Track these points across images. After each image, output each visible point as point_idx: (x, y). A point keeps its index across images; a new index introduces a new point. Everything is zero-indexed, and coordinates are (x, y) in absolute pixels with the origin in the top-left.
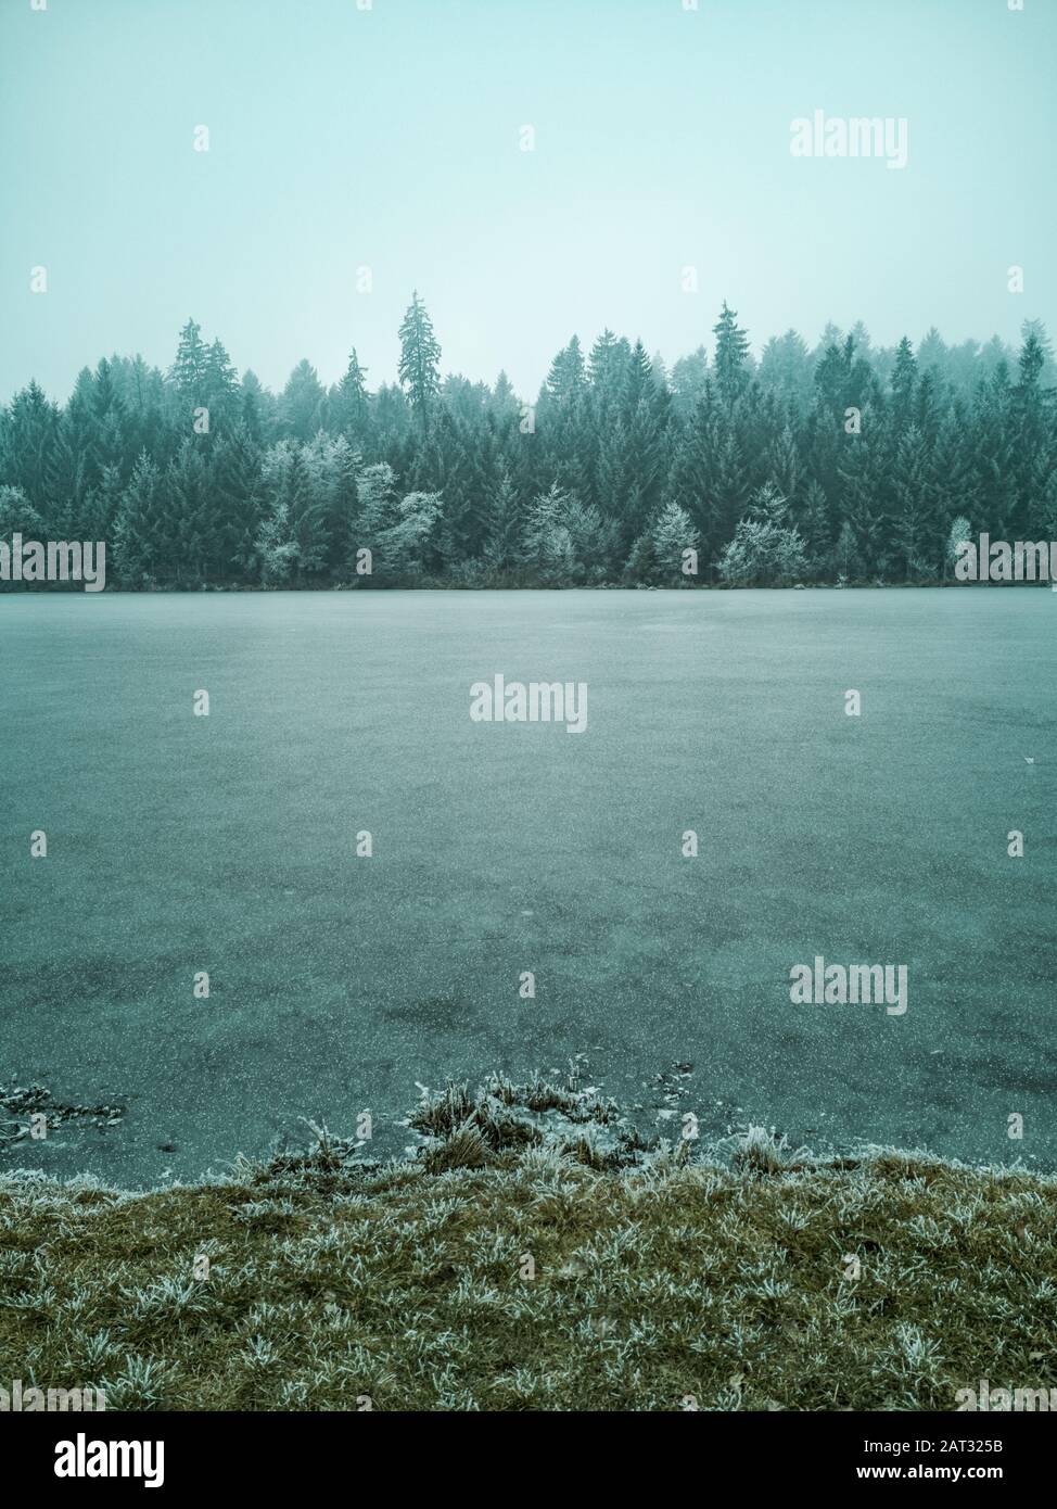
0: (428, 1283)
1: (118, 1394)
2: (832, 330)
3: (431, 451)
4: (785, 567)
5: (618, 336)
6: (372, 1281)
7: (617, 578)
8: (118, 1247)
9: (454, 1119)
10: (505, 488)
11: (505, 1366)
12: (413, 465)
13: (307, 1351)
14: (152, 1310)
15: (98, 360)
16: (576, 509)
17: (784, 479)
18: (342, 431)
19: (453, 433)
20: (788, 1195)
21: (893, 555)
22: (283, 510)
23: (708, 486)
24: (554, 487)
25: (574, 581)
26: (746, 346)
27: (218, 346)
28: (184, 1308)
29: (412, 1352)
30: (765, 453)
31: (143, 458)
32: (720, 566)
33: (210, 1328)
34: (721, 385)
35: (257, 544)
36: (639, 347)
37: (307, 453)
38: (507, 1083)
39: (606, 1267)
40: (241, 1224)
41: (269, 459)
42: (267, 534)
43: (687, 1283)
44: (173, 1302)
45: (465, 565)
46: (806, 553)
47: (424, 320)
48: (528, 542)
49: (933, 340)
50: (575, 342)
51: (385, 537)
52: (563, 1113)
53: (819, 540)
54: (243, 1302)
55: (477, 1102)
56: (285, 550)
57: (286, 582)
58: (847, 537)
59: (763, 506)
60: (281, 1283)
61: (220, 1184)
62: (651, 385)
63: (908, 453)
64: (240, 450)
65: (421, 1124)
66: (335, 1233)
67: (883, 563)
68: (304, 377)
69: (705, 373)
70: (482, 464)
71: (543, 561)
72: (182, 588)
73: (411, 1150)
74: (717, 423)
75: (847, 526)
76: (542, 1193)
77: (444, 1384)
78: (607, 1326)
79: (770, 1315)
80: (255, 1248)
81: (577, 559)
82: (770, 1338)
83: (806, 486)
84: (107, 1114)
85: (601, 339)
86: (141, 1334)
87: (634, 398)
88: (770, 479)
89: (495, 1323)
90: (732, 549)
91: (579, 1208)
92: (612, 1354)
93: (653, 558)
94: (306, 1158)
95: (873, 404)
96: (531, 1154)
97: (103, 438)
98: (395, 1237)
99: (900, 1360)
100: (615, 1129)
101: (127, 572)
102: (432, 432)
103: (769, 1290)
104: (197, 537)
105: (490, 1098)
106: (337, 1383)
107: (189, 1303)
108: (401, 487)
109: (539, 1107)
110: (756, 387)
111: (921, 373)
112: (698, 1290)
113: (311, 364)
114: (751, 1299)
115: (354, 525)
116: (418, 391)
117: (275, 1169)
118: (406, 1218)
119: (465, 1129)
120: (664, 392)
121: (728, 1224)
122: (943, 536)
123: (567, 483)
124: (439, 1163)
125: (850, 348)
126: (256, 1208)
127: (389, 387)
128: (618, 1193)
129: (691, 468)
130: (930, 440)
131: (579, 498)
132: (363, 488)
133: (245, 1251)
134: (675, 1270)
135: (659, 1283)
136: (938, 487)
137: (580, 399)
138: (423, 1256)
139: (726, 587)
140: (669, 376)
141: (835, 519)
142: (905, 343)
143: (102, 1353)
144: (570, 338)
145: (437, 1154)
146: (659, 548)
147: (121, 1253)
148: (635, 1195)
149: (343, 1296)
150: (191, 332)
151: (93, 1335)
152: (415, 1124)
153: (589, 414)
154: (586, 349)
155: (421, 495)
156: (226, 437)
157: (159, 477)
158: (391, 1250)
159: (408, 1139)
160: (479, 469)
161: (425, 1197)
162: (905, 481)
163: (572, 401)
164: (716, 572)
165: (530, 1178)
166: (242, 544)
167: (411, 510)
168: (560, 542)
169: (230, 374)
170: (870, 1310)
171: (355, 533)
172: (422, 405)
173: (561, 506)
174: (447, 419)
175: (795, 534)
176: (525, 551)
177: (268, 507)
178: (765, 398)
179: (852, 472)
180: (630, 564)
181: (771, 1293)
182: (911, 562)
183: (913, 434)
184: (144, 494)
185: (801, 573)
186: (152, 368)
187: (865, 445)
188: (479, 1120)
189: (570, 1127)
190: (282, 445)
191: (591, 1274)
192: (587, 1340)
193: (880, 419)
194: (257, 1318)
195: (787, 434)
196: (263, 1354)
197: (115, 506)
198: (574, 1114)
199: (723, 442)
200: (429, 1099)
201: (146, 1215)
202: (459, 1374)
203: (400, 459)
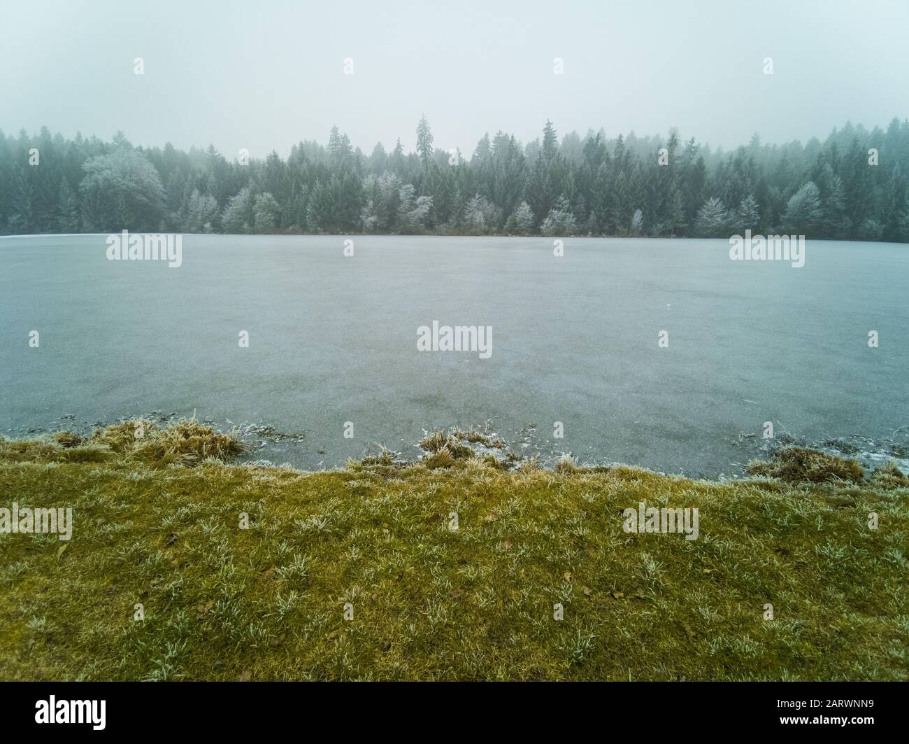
0: (428, 521)
1: (290, 573)
2: (591, 131)
3: (429, 180)
4: (567, 229)
5: (504, 133)
6: (404, 519)
7: (501, 231)
8: (296, 500)
9: (438, 445)
10: (458, 195)
11: (463, 562)
12: (421, 185)
13: (375, 552)
14: (308, 530)
15: (299, 142)
16: (486, 204)
17: (569, 193)
18: (394, 171)
19: (438, 172)
20: (583, 485)
21: (610, 224)
22: (371, 203)
23: (538, 195)
24: (477, 194)
25: (484, 232)
26: (555, 137)
27: (345, 136)
28: (321, 530)
29: (421, 555)
30: (562, 181)
31: (317, 181)
32: (541, 227)
33: (333, 539)
34: (545, 153)
35: (361, 216)
36: (513, 137)
37: (380, 180)
38: (460, 431)
39: (505, 517)
40: (349, 491)
41: (366, 182)
42: (365, 212)
43: (543, 527)
44: (317, 527)
45: (441, 226)
46: (576, 223)
47: (426, 125)
48: (466, 217)
49: (632, 135)
50: (487, 135)
51: (410, 214)
52: (483, 444)
53: (582, 218)
54: (348, 528)
55: (447, 439)
56: (372, 219)
57: (372, 231)
58: (593, 217)
59: (560, 203)
60: (364, 519)
61: (340, 472)
62: (517, 153)
63: (619, 183)
64: (354, 179)
65: (426, 446)
66: (388, 496)
67: (606, 227)
68: (379, 149)
69: (538, 149)
70: (449, 185)
71: (472, 225)
72: (332, 233)
73: (420, 457)
74: (543, 169)
75: (593, 212)
76: (477, 481)
77: (436, 572)
78: (507, 546)
79: (580, 543)
80: (354, 502)
81: (486, 224)
82: (582, 556)
83: (577, 196)
84: (297, 438)
85: (497, 134)
86: (303, 541)
87: (510, 159)
88: (563, 192)
89: (458, 542)
90: (546, 221)
91: (493, 489)
92: (511, 559)
93: (515, 224)
94: (377, 458)
95: (606, 162)
96: (472, 462)
97: (302, 173)
98: (414, 499)
99: (645, 571)
100: (504, 451)
101: (312, 226)
102: (429, 172)
103: (580, 531)
104: (338, 213)
105: (453, 436)
106: (388, 569)
107: (324, 528)
108: (417, 194)
109: (473, 441)
110: (559, 154)
111: (626, 149)
112: (548, 531)
113: (382, 143)
114: (572, 535)
115: (399, 209)
116: (424, 154)
117: (364, 463)
118: (418, 490)
119: (443, 450)
120: (522, 156)
121: (559, 499)
122: (631, 217)
123: (482, 193)
124: (433, 464)
125: (598, 138)
126: (354, 484)
127: (413, 153)
128: (509, 482)
129: (532, 188)
130: (628, 177)
131: (487, 199)
132: (402, 194)
133: (349, 503)
134: (537, 520)
135: (531, 526)
136: (630, 197)
137: (488, 159)
138: (426, 509)
139: (543, 236)
140: (524, 150)
141: (588, 208)
142: (620, 137)
143: (284, 551)
144: (485, 133)
145: (431, 460)
146: (518, 220)
147: (297, 503)
148: (517, 483)
149: (391, 525)
150: (335, 130)
151: (281, 542)
152: (422, 446)
153: (492, 166)
154: (491, 138)
155: (424, 197)
156: (349, 173)
157: (323, 189)
158: (412, 505)
159: (419, 453)
160: (447, 187)
161: (426, 481)
162: (617, 194)
163: (485, 160)
164: (540, 230)
165: (471, 473)
166: (355, 216)
167: (421, 204)
168: (479, 217)
169: (350, 148)
170: (626, 543)
171: (399, 212)
172: (425, 161)
173: (480, 203)
174: (435, 167)
175: (572, 215)
176: (465, 220)
177: (365, 202)
178: (563, 159)
179: (596, 190)
180: (506, 226)
181: (581, 533)
182: (618, 227)
183: (622, 175)
184: (318, 196)
185: (573, 231)
186: (320, 146)
187: (602, 179)
188: (448, 446)
189: (486, 450)
190: (371, 176)
191: (499, 520)
192: (499, 553)
193: (609, 168)
194: (353, 536)
195: (571, 174)
196: (355, 554)
197: (307, 201)
198: (487, 444)
199: (545, 177)
200: (428, 436)
201: (308, 485)
202: (442, 566)
203: (417, 183)
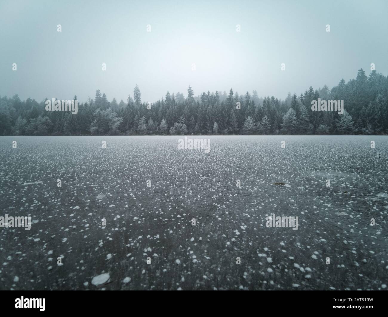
4: (183, 131)
30: (183, 110)
46: (187, 129)
47: (138, 89)
59: (180, 120)
71: (140, 130)
81: (146, 130)
88: (182, 115)
122: (212, 126)
136: (213, 117)
144: (167, 92)
146: (161, 128)
162: (208, 115)
164: (168, 132)
168: (144, 127)
173: (145, 120)
176: (138, 128)
179: (199, 114)
180: (156, 131)
183: (210, 107)
187: (201, 109)
